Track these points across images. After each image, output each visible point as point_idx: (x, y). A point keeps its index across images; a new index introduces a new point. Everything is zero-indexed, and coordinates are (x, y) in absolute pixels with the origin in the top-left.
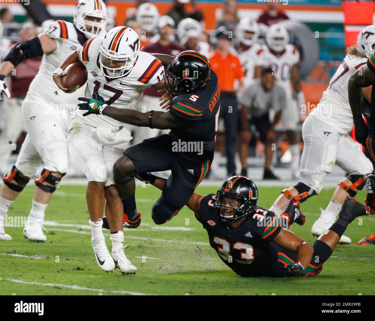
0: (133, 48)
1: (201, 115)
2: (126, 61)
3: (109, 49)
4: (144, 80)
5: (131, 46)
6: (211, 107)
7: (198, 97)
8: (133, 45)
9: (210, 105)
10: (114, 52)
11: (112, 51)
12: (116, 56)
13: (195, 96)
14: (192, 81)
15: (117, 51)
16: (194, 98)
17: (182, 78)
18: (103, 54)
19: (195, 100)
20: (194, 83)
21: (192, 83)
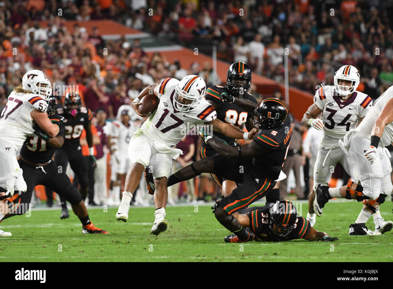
0: (200, 93)
1: (278, 146)
2: (193, 100)
3: (183, 89)
4: (202, 117)
5: (199, 90)
6: (285, 141)
7: (277, 133)
8: (200, 90)
9: (285, 140)
10: (186, 92)
11: (185, 92)
12: (187, 96)
13: (275, 132)
14: (274, 120)
15: (188, 92)
16: (274, 133)
17: (266, 117)
18: (177, 92)
19: (275, 134)
20: (275, 122)
21: (274, 121)
